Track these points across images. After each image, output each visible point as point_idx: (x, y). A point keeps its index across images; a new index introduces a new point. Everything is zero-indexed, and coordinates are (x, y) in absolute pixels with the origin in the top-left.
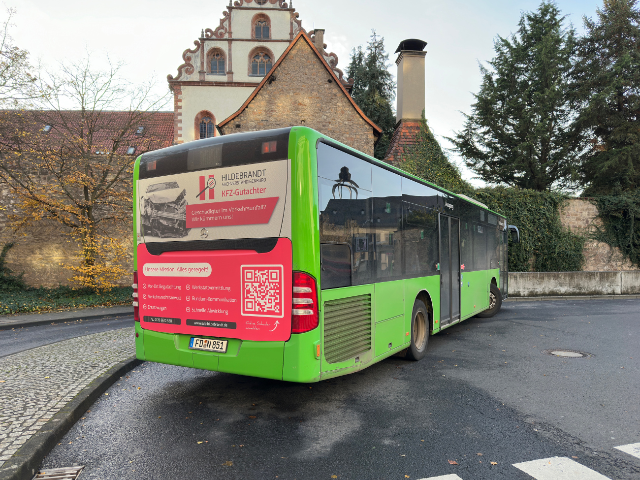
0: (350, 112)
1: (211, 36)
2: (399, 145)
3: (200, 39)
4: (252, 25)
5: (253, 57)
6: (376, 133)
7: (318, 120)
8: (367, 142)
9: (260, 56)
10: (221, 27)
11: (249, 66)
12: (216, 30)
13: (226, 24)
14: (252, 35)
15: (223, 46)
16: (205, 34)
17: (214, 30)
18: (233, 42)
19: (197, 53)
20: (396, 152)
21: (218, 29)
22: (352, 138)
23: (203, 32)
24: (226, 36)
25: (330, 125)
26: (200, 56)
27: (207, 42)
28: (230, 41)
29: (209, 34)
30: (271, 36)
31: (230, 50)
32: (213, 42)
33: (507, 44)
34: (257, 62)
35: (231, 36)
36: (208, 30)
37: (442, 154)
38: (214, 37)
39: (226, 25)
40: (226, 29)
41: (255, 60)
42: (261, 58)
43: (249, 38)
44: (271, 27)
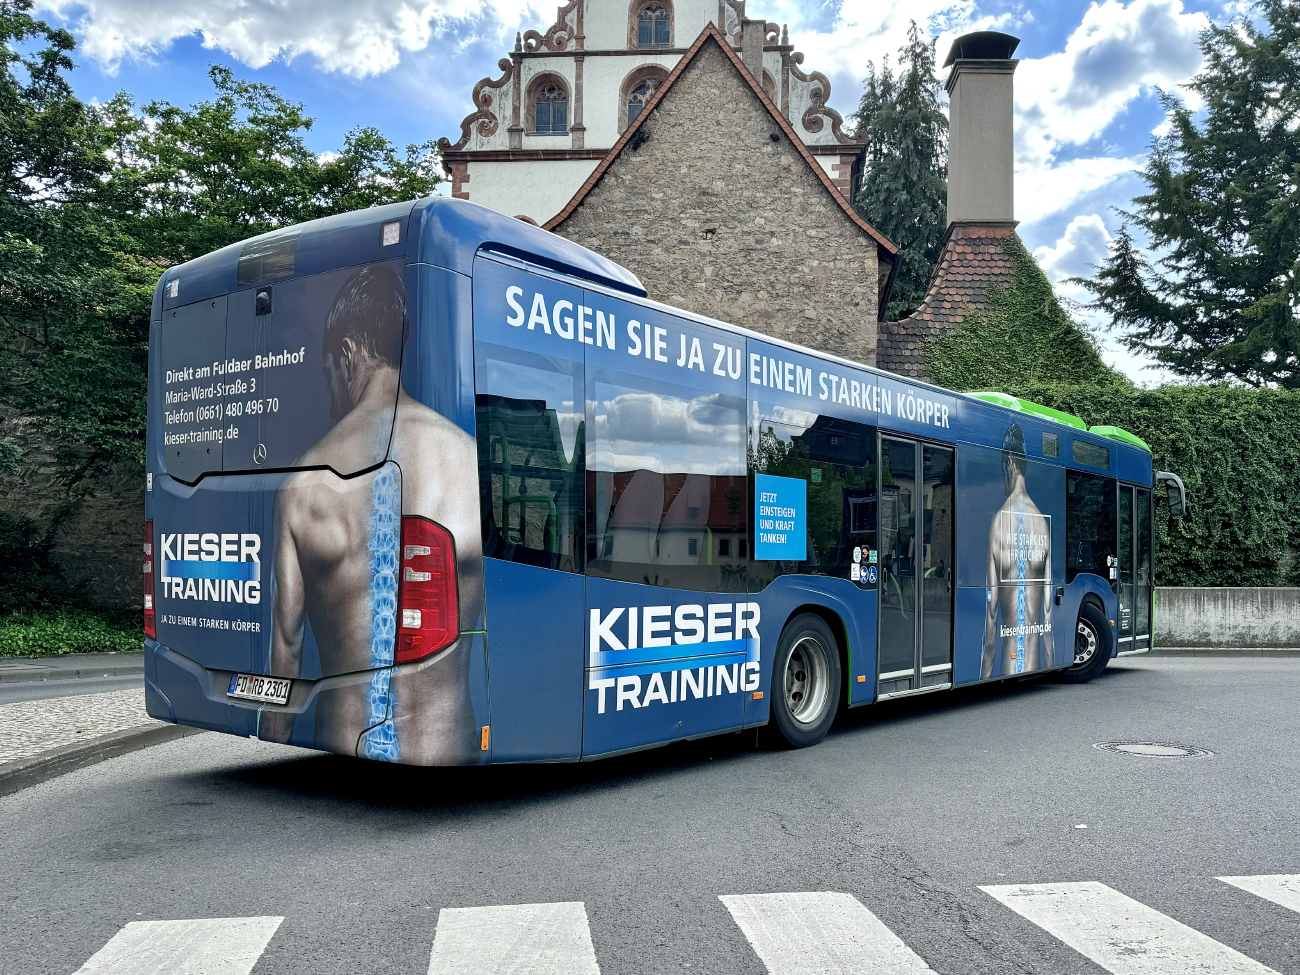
1: (538, 48)
2: (949, 284)
3: (512, 55)
4: (630, 17)
5: (631, 90)
6: (883, 254)
8: (863, 277)
9: (648, 88)
10: (561, 25)
11: (621, 111)
12: (548, 33)
13: (573, 16)
14: (630, 41)
15: (564, 68)
16: (523, 43)
17: (543, 33)
18: (587, 59)
19: (505, 88)
20: (939, 299)
21: (553, 30)
23: (519, 40)
24: (572, 46)
26: (511, 93)
27: (527, 62)
28: (580, 56)
29: (533, 42)
30: (673, 41)
31: (579, 76)
32: (541, 60)
34: (640, 101)
35: (582, 46)
36: (531, 34)
38: (544, 49)
39: (572, 21)
40: (571, 29)
41: (635, 98)
42: (649, 93)
43: (624, 47)
44: (673, 20)
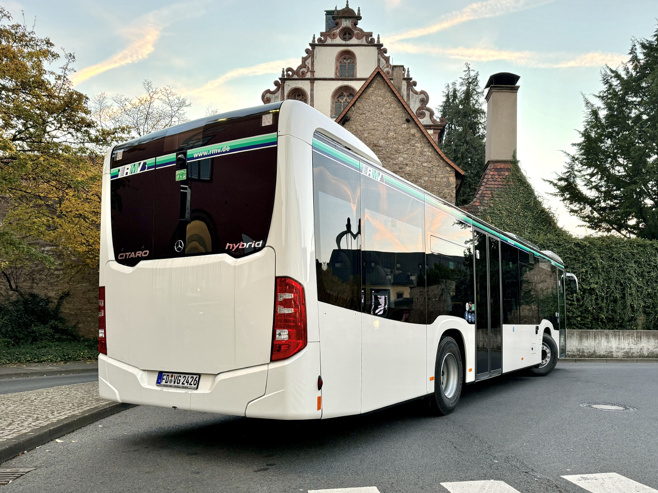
0: (430, 154)
1: (292, 76)
2: (487, 189)
3: (280, 79)
4: (336, 63)
5: (336, 97)
6: (458, 175)
7: (394, 162)
8: (448, 185)
9: (344, 96)
10: (304, 65)
11: (332, 107)
12: (297, 69)
13: (309, 61)
14: (336, 74)
15: (305, 86)
16: (285, 73)
17: (295, 69)
18: (316, 82)
19: (277, 94)
20: (483, 196)
21: (300, 67)
22: (431, 181)
23: (283, 72)
24: (308, 75)
25: (407, 167)
26: (280, 97)
27: (287, 82)
28: (313, 80)
29: (290, 73)
30: (356, 74)
31: (312, 90)
32: (294, 81)
33: (618, 76)
34: (341, 102)
35: (314, 75)
36: (289, 69)
37: (535, 198)
38: (295, 77)
39: (309, 64)
40: (308, 67)
41: (338, 100)
42: (345, 98)
43: (333, 76)
44: (356, 65)
